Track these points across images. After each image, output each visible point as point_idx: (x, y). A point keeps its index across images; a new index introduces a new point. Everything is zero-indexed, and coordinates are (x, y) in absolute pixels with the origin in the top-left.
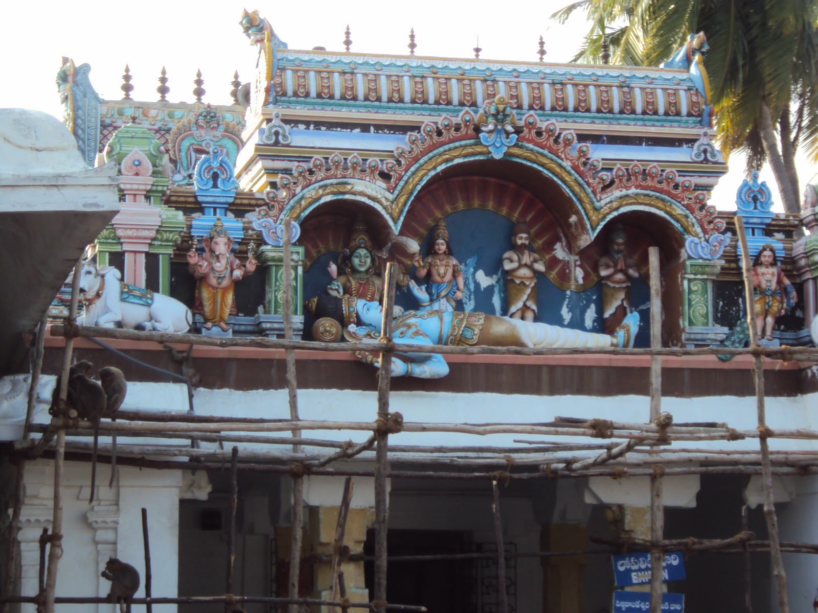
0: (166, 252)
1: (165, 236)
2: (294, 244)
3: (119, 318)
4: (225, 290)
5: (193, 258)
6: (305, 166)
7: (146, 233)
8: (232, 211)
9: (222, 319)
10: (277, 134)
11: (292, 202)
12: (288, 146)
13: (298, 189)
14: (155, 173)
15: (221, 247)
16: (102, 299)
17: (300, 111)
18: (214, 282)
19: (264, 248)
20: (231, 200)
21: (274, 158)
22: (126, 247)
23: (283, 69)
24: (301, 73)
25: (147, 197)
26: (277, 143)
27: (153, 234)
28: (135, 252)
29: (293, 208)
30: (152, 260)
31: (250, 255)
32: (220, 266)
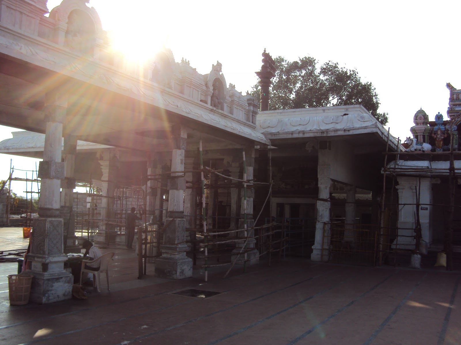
0: (426, 134)
1: (426, 131)
2: (456, 131)
3: (416, 148)
4: (440, 141)
5: (433, 135)
6: (458, 114)
7: (422, 131)
8: (443, 125)
9: (440, 147)
10: (452, 108)
11: (455, 122)
12: (454, 110)
13: (456, 119)
14: (424, 119)
15: (439, 132)
16: (412, 145)
17: (457, 103)
18: (438, 140)
19: (449, 132)
20: (442, 123)
21: (451, 113)
22: (418, 134)
23: (454, 94)
24: (457, 95)
25: (423, 124)
26: (452, 110)
27: (424, 131)
28: (420, 135)
29: (455, 123)
30: (424, 136)
31: (445, 134)
32: (438, 136)
